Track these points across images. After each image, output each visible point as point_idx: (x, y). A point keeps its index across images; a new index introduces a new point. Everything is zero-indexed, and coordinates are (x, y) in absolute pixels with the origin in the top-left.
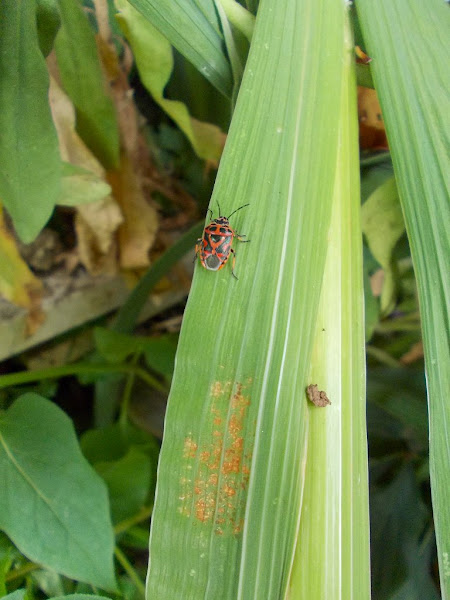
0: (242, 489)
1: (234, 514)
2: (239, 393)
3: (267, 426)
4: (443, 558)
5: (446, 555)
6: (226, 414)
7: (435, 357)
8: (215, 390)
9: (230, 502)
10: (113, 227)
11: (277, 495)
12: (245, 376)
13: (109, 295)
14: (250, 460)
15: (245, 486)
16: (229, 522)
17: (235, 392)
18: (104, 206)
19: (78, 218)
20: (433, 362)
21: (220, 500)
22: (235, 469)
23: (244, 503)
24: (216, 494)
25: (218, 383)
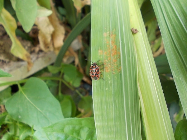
0: (118, 58)
1: (118, 66)
2: (112, 34)
3: (122, 40)
4: (173, 73)
5: (174, 72)
6: (110, 40)
7: (160, 21)
8: (105, 35)
9: (115, 64)
10: (51, 33)
11: (129, 56)
12: (113, 29)
13: (50, 59)
14: (120, 50)
15: (119, 57)
16: (116, 69)
17: (111, 34)
18: (48, 26)
19: (40, 32)
20: (160, 22)
21: (112, 64)
22: (115, 54)
23: (120, 62)
24: (111, 63)
25: (105, 33)
